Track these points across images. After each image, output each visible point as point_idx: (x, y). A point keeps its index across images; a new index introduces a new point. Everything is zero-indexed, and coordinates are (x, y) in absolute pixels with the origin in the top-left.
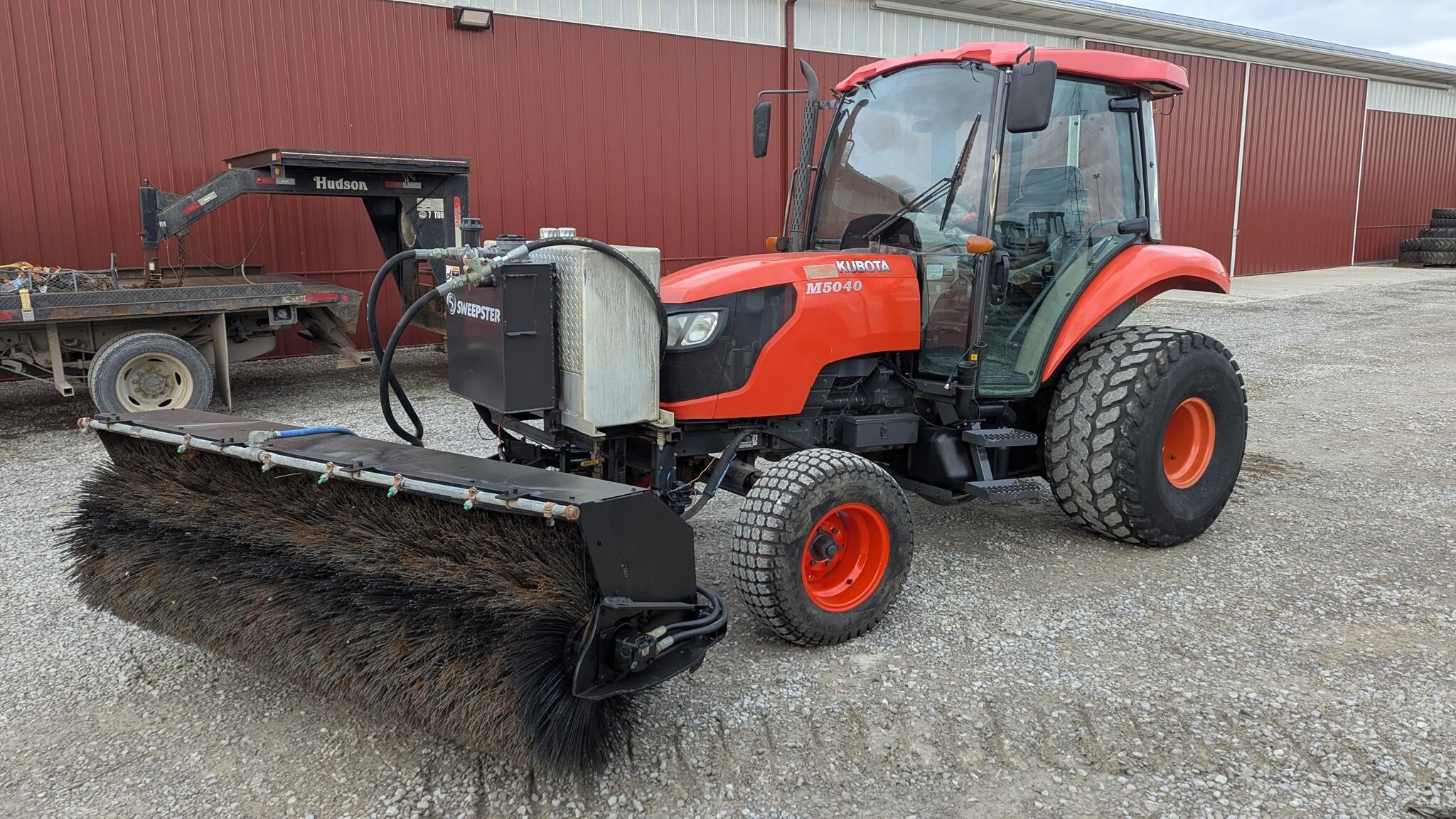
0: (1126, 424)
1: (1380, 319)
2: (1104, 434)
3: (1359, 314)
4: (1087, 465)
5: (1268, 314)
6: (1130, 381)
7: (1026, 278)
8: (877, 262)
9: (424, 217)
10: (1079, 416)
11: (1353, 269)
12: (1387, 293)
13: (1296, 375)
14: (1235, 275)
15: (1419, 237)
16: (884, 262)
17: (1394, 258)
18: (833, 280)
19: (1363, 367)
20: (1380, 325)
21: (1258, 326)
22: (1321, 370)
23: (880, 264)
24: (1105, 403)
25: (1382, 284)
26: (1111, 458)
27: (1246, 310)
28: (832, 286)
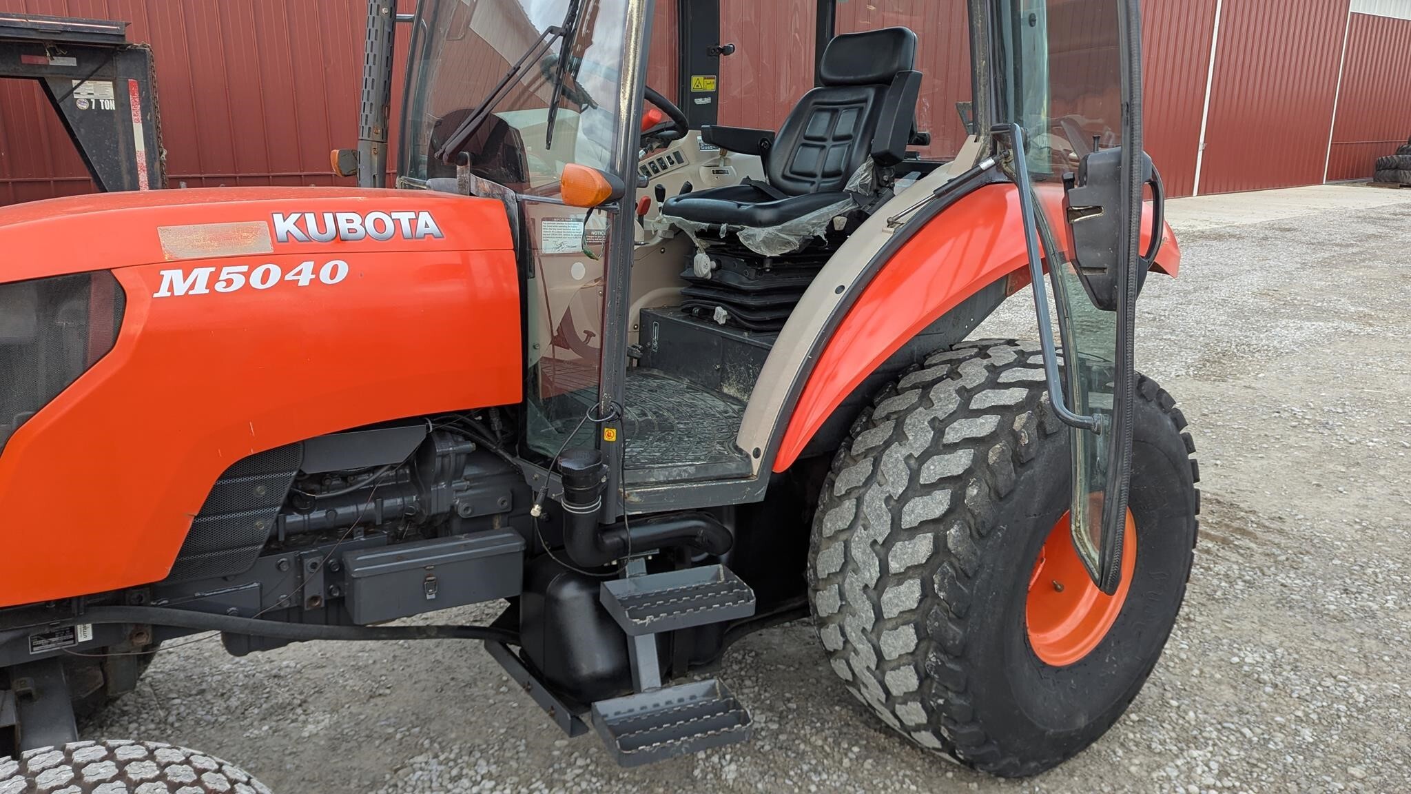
0: (944, 574)
1: (1362, 253)
2: (902, 588)
3: (1337, 245)
4: (873, 637)
5: (1233, 244)
6: (959, 477)
7: (789, 243)
8: (405, 217)
9: (85, 107)
10: (861, 538)
11: (1325, 188)
12: (1365, 218)
13: (1268, 338)
14: (1199, 194)
15: (1397, 154)
16: (425, 217)
17: (1368, 176)
18: (253, 261)
19: (1351, 326)
20: (1364, 261)
21: (1221, 260)
22: (1298, 329)
23: (413, 223)
24: (908, 521)
25: (1358, 207)
26: (913, 640)
27: (1208, 238)
28: (247, 275)
